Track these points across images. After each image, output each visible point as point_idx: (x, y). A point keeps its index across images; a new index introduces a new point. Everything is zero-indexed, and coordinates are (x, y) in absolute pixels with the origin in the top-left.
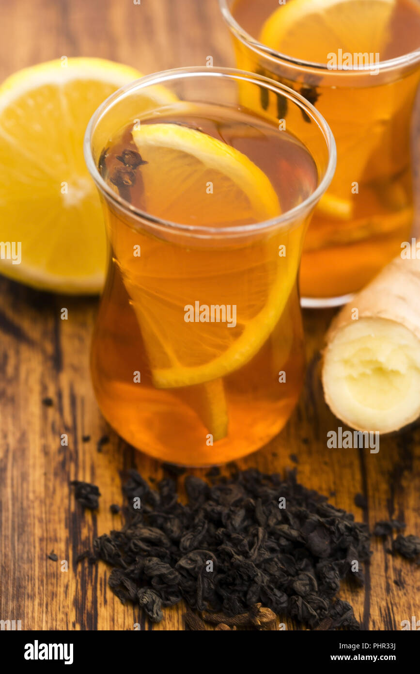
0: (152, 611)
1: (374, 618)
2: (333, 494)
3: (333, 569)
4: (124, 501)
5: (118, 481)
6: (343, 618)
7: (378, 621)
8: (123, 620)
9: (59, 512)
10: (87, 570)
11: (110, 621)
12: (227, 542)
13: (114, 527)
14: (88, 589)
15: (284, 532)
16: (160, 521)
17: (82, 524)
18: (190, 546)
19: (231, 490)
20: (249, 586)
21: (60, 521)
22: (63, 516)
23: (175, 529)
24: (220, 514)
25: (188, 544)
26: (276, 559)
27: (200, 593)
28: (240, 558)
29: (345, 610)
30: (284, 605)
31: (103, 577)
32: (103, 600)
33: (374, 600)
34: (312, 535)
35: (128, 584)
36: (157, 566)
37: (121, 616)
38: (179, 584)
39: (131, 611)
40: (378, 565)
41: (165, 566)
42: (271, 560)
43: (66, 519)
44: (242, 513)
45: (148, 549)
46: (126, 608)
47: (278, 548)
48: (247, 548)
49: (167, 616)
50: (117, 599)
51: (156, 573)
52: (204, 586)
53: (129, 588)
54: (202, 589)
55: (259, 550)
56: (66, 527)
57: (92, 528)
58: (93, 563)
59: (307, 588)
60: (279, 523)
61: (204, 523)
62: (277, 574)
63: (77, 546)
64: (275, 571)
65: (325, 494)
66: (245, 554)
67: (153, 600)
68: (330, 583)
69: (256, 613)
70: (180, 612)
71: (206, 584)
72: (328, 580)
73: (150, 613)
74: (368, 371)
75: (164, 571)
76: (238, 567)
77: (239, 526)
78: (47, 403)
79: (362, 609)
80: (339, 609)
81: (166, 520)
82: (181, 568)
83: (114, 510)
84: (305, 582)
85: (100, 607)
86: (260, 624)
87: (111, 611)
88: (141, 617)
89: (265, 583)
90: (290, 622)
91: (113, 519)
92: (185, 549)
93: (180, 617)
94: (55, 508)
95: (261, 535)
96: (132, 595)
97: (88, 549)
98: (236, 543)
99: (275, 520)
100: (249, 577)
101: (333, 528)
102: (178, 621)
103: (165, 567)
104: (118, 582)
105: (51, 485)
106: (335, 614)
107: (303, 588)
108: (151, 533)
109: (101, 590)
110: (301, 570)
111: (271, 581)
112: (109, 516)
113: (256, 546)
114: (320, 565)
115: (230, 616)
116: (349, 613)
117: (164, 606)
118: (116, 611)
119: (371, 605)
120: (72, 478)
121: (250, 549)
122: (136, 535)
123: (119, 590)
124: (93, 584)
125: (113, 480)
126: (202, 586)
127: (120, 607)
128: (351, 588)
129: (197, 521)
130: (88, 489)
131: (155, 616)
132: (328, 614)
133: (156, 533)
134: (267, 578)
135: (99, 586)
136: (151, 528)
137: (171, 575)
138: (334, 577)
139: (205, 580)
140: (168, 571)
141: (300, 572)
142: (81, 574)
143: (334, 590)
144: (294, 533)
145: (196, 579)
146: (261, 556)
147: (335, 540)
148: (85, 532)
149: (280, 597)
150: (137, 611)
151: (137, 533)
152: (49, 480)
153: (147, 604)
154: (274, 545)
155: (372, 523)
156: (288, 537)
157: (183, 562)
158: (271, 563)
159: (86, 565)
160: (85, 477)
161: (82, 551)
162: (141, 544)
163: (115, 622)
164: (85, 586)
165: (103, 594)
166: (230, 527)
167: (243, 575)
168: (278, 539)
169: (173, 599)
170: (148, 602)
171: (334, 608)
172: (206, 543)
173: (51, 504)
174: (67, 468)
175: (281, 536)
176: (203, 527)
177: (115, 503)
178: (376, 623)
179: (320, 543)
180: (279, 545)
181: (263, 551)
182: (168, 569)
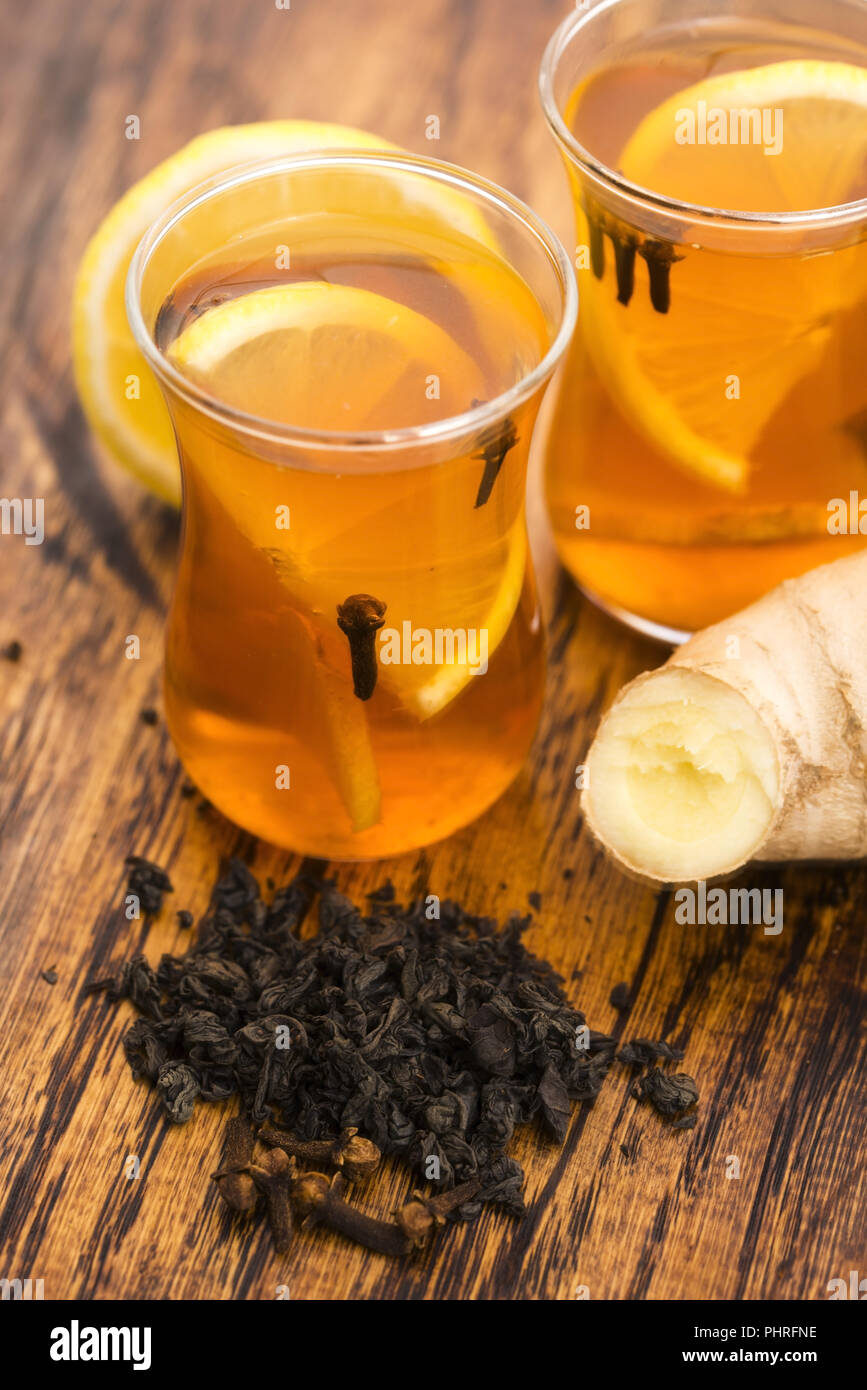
0: (173, 1102)
1: (559, 1201)
2: (577, 975)
3: (507, 1100)
4: (209, 910)
5: (212, 874)
6: (499, 1187)
7: (564, 1208)
8: (124, 1106)
9: (92, 905)
10: (99, 1010)
11: (102, 1103)
12: (336, 1013)
13: (173, 949)
14: (86, 1042)
15: (440, 1017)
16: (248, 954)
17: (122, 934)
18: (273, 1005)
19: (383, 926)
20: (351, 1095)
21: (86, 920)
22: (96, 912)
23: (264, 972)
24: (344, 961)
25: (271, 1001)
26: (414, 1060)
27: (262, 1089)
28: (345, 1043)
29: (508, 1175)
30: (403, 1142)
31: (120, 1030)
32: (104, 1066)
33: (572, 1169)
34: (483, 1030)
35: (152, 1049)
36: (204, 1027)
37: (124, 1098)
38: (235, 1066)
39: (143, 1095)
40: (606, 1112)
41: (217, 1029)
42: (406, 1058)
43: (99, 917)
44: (379, 968)
45: (207, 995)
46: (138, 1087)
47: (422, 1042)
48: (362, 1029)
49: (201, 1117)
50: (128, 1070)
51: (198, 1038)
52: (270, 1078)
53: (151, 1055)
54: (265, 1083)
55: (383, 1036)
56: (93, 932)
57: (137, 944)
58: (114, 1000)
59: (449, 1120)
60: (437, 999)
61: (309, 971)
62: (406, 1085)
63: (98, 969)
64: (404, 1078)
65: (564, 972)
66: (356, 1040)
67: (183, 1084)
68: (491, 1122)
69: (342, 1143)
70: (226, 1116)
71: (275, 1076)
72: (490, 1116)
73: (168, 1104)
74: (668, 767)
75: (213, 1038)
76: (332, 1057)
77: (366, 989)
78: (148, 718)
79: (544, 1181)
80: (497, 1169)
81: (261, 953)
82: (244, 1038)
83: (184, 921)
84: (447, 1109)
85: (95, 1077)
86: (342, 1162)
87: (109, 1087)
88: (156, 1107)
89: (380, 1097)
90: (408, 1175)
91: (177, 936)
92: (264, 1009)
93: (223, 1124)
94: (87, 896)
95: (393, 1012)
96: (151, 1068)
97: (114, 977)
98: (348, 1015)
99: (431, 993)
100: (352, 1079)
101: (522, 1027)
102: (216, 1130)
103: (216, 1032)
104: (138, 1042)
105: (96, 856)
106: (489, 1177)
107: (441, 1119)
108: (224, 971)
109: (108, 1049)
110: (453, 1089)
111: (393, 1096)
112: (173, 929)
113: (380, 1030)
114: (488, 1087)
115: (300, 1139)
116: (513, 1181)
117: (202, 1099)
118: (118, 1088)
119: (563, 1179)
120: (138, 852)
121: (368, 1031)
122: (196, 970)
123: (135, 1054)
124: (99, 1035)
125: (205, 869)
126: (266, 1077)
127: (127, 1083)
128: (540, 1142)
129: (301, 964)
130: (148, 875)
131: (175, 1110)
132: (475, 1174)
133: (234, 973)
134: (385, 1089)
135: (106, 1042)
136: (228, 963)
137: (223, 1047)
138: (505, 1113)
139: (277, 1069)
140: (219, 1040)
141: (447, 1091)
142: (84, 1016)
143: (502, 1136)
144: (456, 1021)
145: (260, 1063)
146: (387, 1050)
147: (522, 1049)
148: (121, 948)
149: (399, 1127)
150: (152, 1097)
151: (199, 966)
152: (98, 847)
153: (168, 1088)
154: (418, 1036)
155: (625, 1038)
156: (445, 1028)
157: (249, 1030)
158: (403, 1064)
159: (101, 1001)
160: (159, 857)
161: (103, 977)
162: (197, 985)
163: (110, 1106)
164: (84, 1038)
165: (109, 1056)
166: (349, 988)
167: (341, 1074)
168: (428, 1028)
169: (216, 1088)
170: (171, 1085)
171: (490, 1168)
172: (304, 1006)
173: (84, 889)
174: (135, 835)
175: (435, 1022)
176: (306, 978)
177: (192, 911)
178: (558, 1211)
179: (493, 1048)
180: (427, 1037)
181: (390, 1040)
182: (221, 1034)
